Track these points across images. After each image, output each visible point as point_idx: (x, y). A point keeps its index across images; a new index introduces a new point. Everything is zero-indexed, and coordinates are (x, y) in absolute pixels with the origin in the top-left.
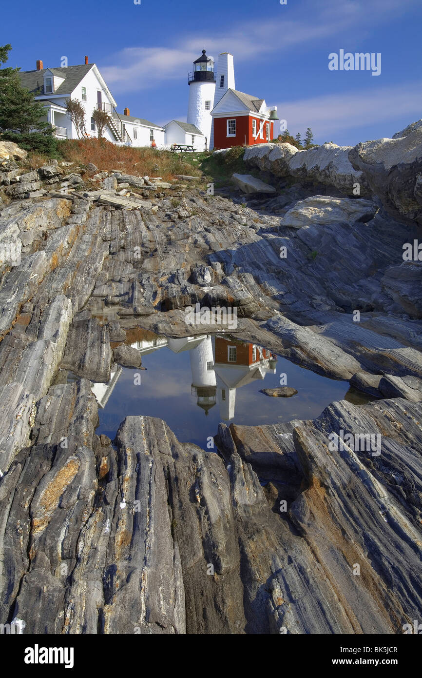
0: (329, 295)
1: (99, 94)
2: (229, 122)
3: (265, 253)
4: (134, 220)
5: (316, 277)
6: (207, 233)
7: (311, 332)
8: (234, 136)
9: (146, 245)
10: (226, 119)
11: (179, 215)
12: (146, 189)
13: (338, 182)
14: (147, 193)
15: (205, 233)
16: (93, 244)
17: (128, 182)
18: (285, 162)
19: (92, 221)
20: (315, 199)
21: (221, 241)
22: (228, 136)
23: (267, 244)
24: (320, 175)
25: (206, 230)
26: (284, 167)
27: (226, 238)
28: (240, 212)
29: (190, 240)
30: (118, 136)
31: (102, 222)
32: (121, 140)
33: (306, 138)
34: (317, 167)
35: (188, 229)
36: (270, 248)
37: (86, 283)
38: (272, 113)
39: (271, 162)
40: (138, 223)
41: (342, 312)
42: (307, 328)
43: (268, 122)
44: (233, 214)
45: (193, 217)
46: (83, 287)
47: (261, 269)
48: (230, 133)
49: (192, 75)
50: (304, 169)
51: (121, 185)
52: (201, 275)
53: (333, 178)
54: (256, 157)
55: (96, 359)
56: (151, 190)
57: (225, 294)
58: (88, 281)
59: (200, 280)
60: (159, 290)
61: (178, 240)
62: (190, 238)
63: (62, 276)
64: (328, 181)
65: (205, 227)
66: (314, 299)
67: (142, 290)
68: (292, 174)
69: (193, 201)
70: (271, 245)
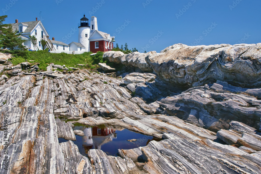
0: (142, 109)
1: (42, 32)
2: (96, 43)
3: (115, 94)
4: (62, 83)
5: (135, 103)
6: (92, 87)
7: (138, 122)
8: (98, 48)
9: (69, 93)
10: (94, 42)
11: (80, 80)
12: (64, 70)
13: (140, 66)
14: (65, 71)
15: (91, 87)
16: (48, 93)
17: (57, 67)
18: (119, 58)
19: (45, 84)
20: (133, 74)
21: (98, 90)
22: (96, 48)
23: (116, 91)
24: (133, 63)
25: (92, 86)
26: (119, 60)
27: (100, 89)
28: (104, 79)
29: (86, 90)
30: (50, 48)
31: (49, 84)
32: (52, 50)
33: (125, 47)
34: (132, 61)
35: (84, 86)
36: (117, 92)
37: (50, 109)
38: (113, 39)
39: (113, 58)
40: (64, 83)
41: (146, 115)
42: (137, 121)
43: (111, 42)
44: (101, 79)
45: (85, 81)
46: (50, 110)
47: (116, 100)
48: (96, 47)
49: (80, 24)
50: (127, 61)
51: (54, 69)
52: (95, 104)
53: (138, 65)
54: (108, 56)
55: (70, 134)
56: (67, 70)
57: (106, 111)
58: (51, 108)
59: (95, 106)
60: (81, 110)
61: (81, 90)
62: (86, 89)
63: (42, 106)
64: (136, 66)
65: (91, 85)
66: (137, 111)
67: (74, 110)
68: (122, 63)
69: (84, 74)
70: (117, 91)
